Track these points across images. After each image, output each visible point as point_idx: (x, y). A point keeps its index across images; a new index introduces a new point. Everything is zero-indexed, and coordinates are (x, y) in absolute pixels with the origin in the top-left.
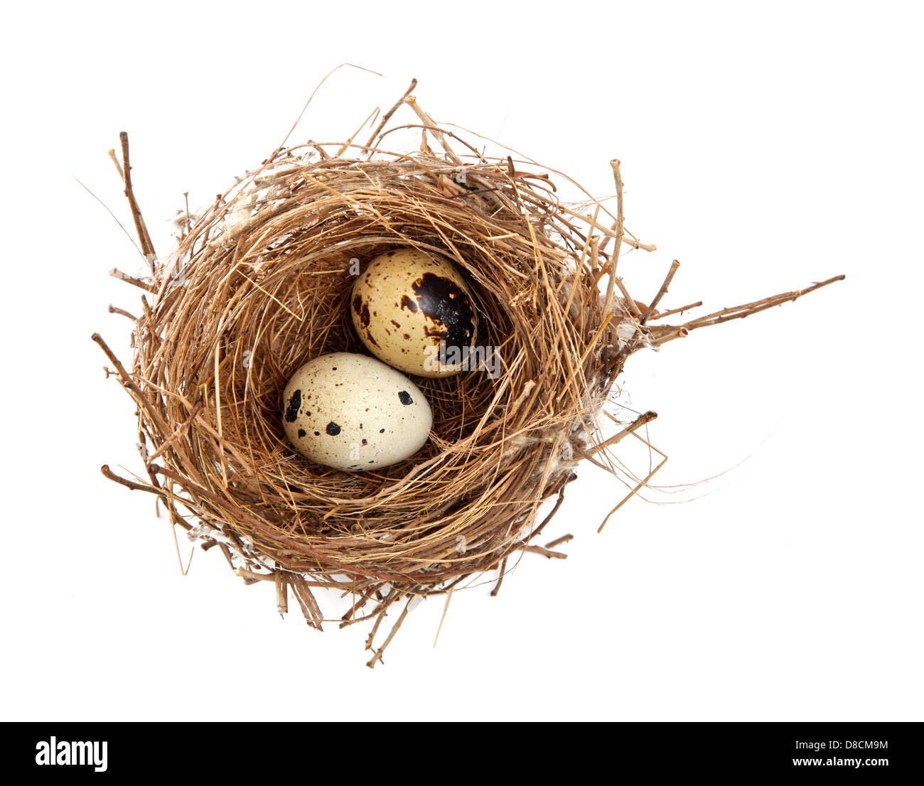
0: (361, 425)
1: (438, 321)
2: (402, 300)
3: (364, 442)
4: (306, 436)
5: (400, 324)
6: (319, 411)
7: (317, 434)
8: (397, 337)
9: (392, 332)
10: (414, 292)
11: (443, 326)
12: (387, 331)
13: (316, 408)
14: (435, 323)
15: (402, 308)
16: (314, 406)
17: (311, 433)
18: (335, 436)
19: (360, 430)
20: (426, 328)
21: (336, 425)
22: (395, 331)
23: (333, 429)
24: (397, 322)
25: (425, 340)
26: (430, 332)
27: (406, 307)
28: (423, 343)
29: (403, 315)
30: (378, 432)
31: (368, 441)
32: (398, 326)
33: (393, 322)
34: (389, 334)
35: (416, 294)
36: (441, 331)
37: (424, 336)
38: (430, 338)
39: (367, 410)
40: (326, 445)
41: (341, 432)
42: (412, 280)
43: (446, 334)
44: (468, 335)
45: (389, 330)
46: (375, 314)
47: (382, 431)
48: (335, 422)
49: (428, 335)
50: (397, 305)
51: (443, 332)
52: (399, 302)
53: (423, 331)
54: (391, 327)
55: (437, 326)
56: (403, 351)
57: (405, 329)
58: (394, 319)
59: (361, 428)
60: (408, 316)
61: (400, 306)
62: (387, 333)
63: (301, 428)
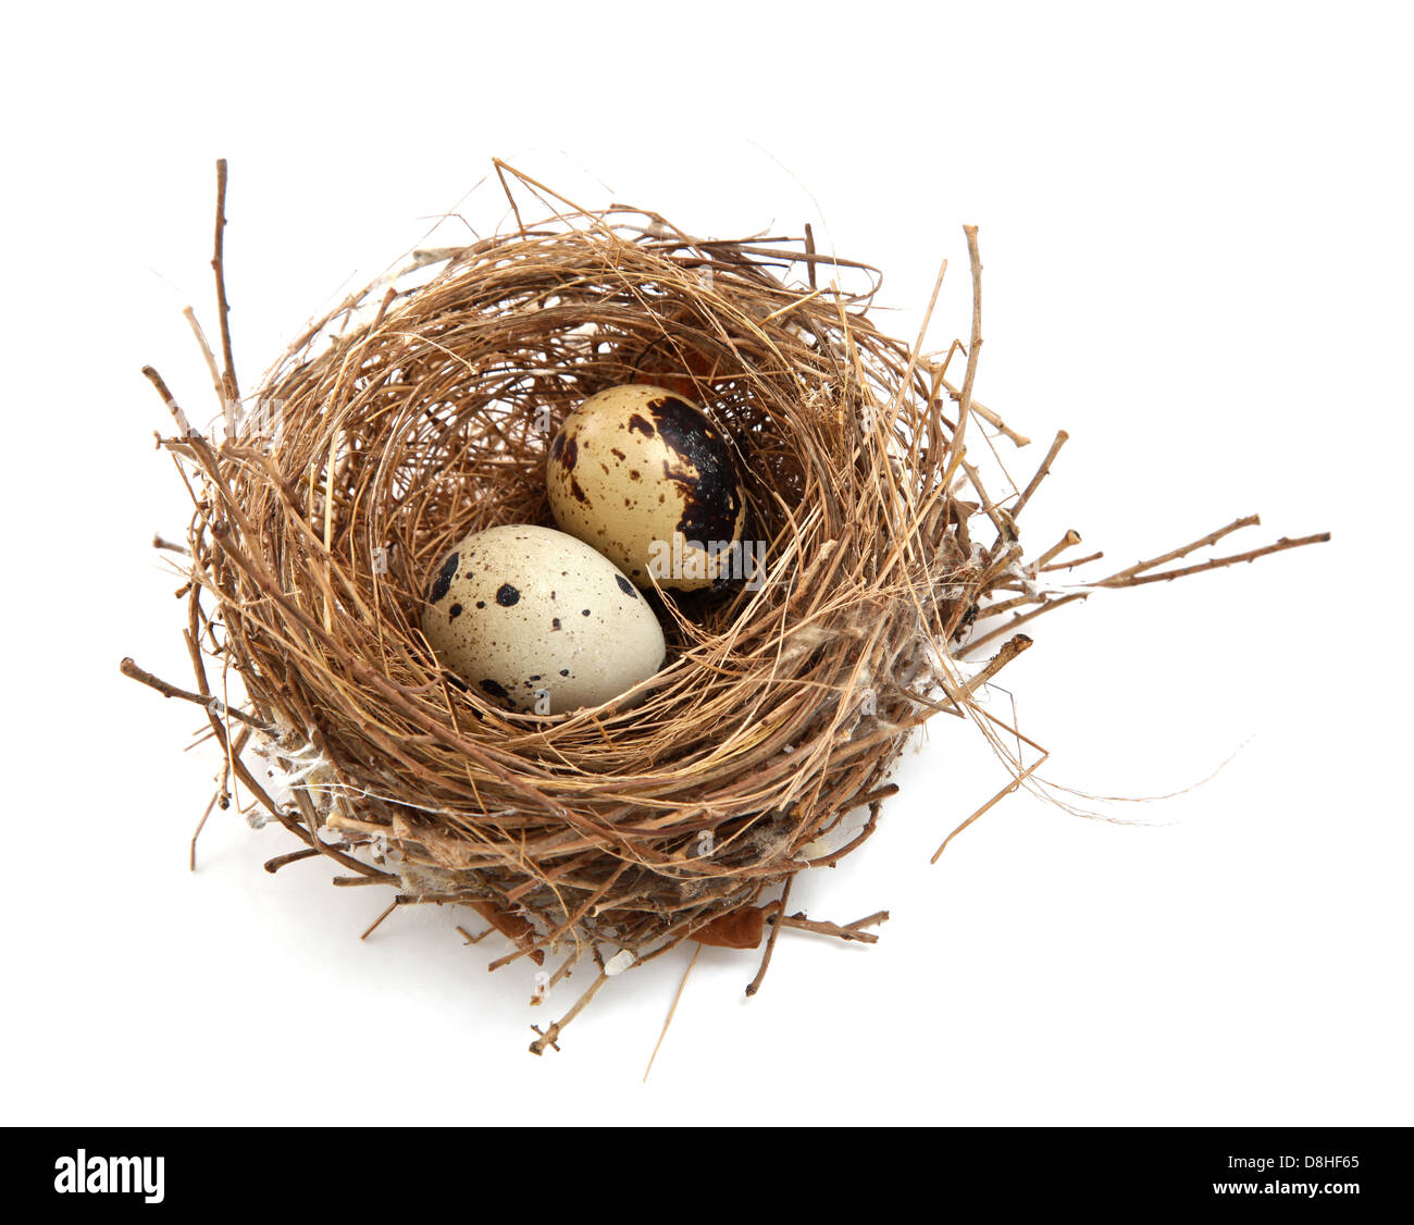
0: (553, 593)
1: (685, 457)
2: (631, 419)
3: (556, 623)
4: (463, 613)
5: (624, 453)
6: (486, 569)
7: (481, 605)
8: (620, 475)
9: (613, 469)
10: (651, 411)
11: (693, 468)
12: (604, 467)
13: (483, 565)
14: (681, 459)
15: (631, 431)
16: (479, 563)
17: (470, 606)
18: (511, 607)
19: (551, 601)
20: (666, 464)
21: (513, 588)
22: (617, 465)
23: (508, 596)
24: (621, 450)
25: (664, 483)
26: (672, 471)
27: (636, 430)
28: (660, 490)
29: (631, 441)
30: (580, 612)
31: (562, 622)
32: (622, 457)
33: (615, 452)
34: (607, 472)
35: (653, 414)
36: (689, 475)
37: (663, 477)
38: (671, 481)
39: (564, 574)
40: (493, 623)
41: (520, 602)
42: (648, 399)
43: (697, 484)
44: (731, 507)
45: (608, 466)
46: (586, 445)
47: (586, 613)
48: (512, 584)
49: (669, 476)
50: (622, 427)
51: (693, 478)
52: (626, 422)
53: (661, 469)
54: (611, 460)
55: (684, 466)
56: (627, 502)
57: (632, 463)
58: (615, 446)
59: (553, 597)
60: (639, 442)
61: (627, 428)
62: (603, 472)
63: (457, 601)
